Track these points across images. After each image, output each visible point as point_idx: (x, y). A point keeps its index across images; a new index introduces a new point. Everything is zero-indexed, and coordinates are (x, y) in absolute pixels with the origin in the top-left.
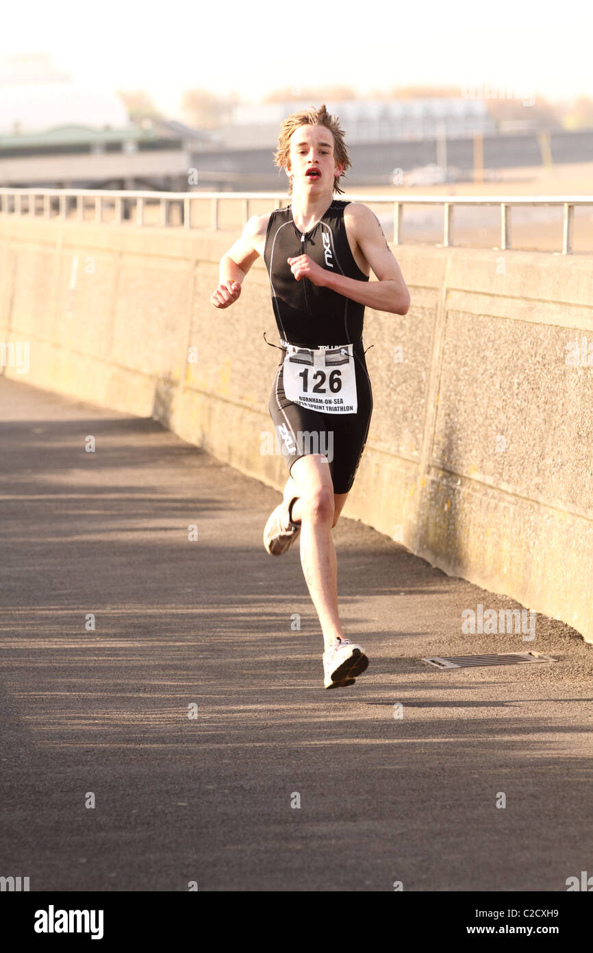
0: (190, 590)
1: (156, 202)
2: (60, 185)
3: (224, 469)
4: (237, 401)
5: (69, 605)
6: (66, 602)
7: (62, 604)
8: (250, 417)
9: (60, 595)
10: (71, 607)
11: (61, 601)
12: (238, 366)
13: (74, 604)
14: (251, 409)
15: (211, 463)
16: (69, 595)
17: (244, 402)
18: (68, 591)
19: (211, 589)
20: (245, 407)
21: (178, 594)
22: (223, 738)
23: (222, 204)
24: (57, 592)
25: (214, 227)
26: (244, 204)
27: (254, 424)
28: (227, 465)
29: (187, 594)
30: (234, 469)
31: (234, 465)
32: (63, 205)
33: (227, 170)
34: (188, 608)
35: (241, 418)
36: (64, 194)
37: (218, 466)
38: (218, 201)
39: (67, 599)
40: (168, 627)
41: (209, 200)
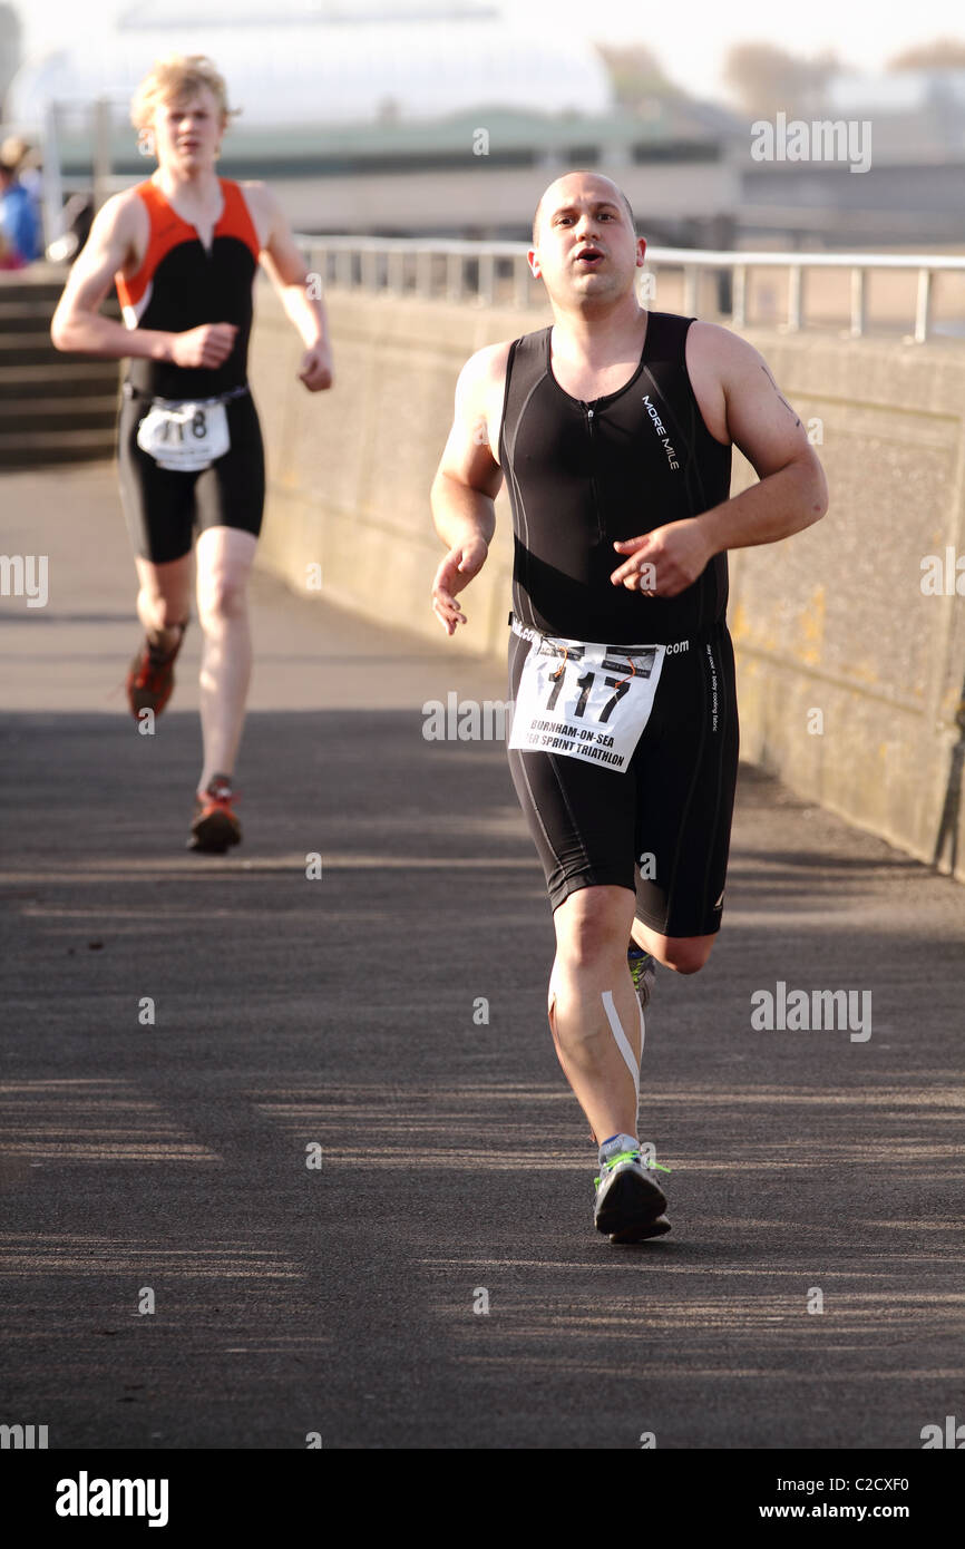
0: (741, 1058)
1: (677, 269)
2: (473, 233)
3: (808, 814)
4: (835, 674)
5: (496, 1083)
6: (490, 1077)
7: (481, 1082)
8: (862, 710)
9: (479, 1064)
10: (499, 1087)
11: (481, 1076)
12: (841, 604)
13: (508, 1081)
14: (865, 693)
15: (781, 799)
16: (498, 1063)
17: (853, 678)
18: (495, 1056)
19: (782, 1057)
20: (853, 689)
21: (718, 1066)
22: (811, 1361)
23: (813, 276)
24: (472, 1057)
25: (793, 322)
26: (856, 279)
27: (869, 722)
28: (814, 806)
29: (734, 1066)
30: (831, 814)
31: (830, 805)
32: (487, 273)
33: (811, 207)
34: (737, 1093)
35: (845, 712)
36: (489, 250)
37: (797, 807)
38: (804, 270)
39: (492, 1072)
40: (697, 1134)
41: (786, 267)
